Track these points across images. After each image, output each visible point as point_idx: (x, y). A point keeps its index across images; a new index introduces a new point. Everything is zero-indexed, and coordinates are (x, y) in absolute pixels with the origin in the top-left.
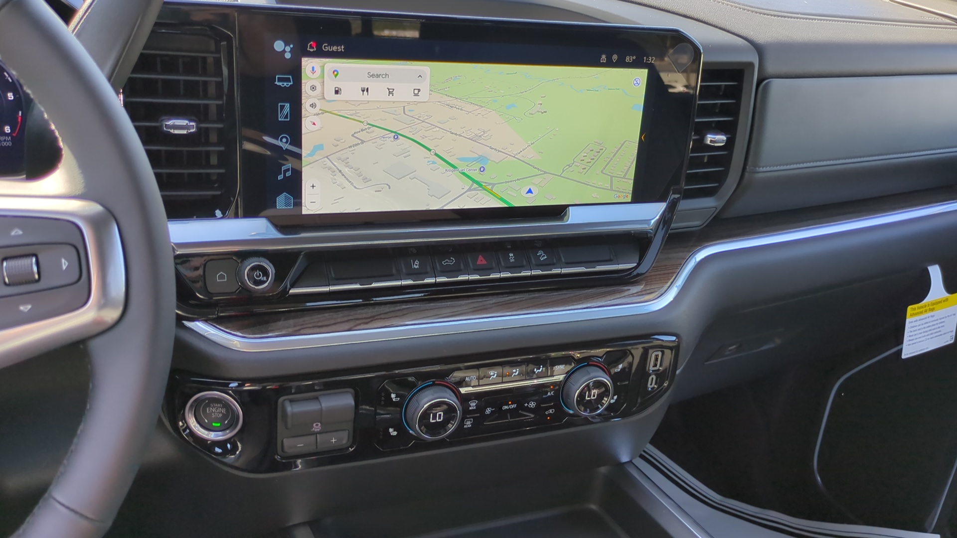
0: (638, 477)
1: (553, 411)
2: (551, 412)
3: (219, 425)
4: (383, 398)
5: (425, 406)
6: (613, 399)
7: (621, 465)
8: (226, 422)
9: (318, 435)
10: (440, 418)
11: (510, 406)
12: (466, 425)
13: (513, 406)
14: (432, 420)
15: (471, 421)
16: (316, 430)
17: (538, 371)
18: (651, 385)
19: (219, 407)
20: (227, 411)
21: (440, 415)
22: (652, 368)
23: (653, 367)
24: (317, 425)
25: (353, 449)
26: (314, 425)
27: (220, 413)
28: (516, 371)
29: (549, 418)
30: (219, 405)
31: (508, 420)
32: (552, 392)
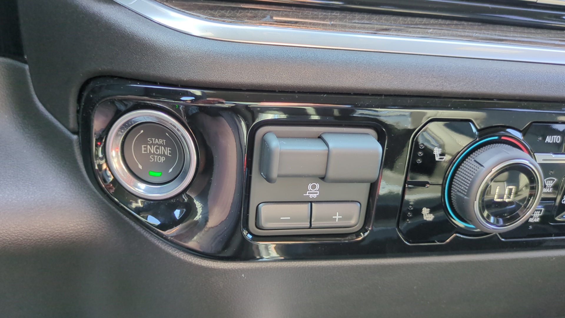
3: (159, 174)
8: (171, 170)
9: (313, 204)
12: (532, 217)
15: (541, 211)
16: (311, 196)
19: (161, 145)
20: (173, 152)
24: (314, 187)
25: (366, 234)
26: (310, 186)
27: (161, 155)
30: (161, 141)
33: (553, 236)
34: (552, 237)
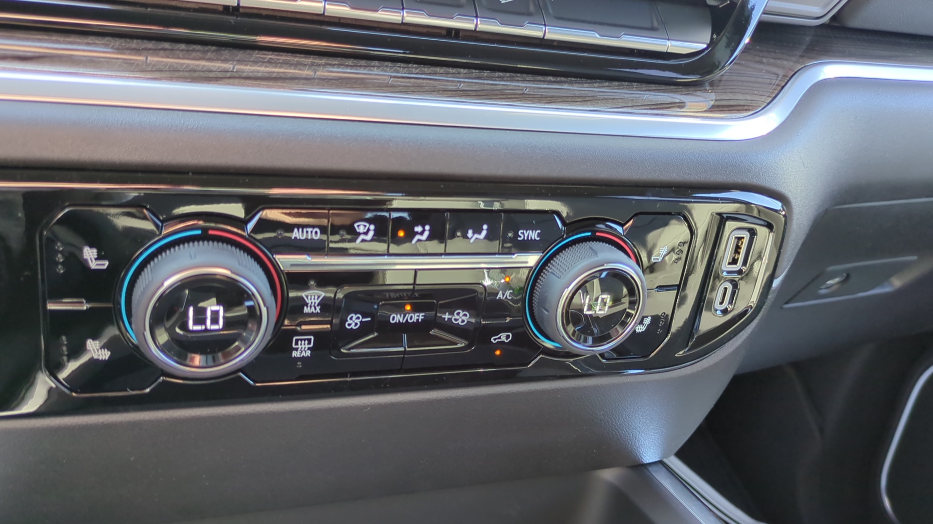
0: (672, 491)
1: (508, 337)
2: (503, 338)
4: (60, 258)
5: (167, 283)
6: (641, 323)
7: (639, 468)
10: (215, 321)
11: (408, 316)
12: (297, 349)
13: (415, 319)
14: (195, 323)
15: (309, 340)
17: (476, 236)
18: (721, 303)
21: (215, 314)
22: (726, 267)
23: (729, 264)
28: (424, 230)
29: (498, 353)
31: (402, 349)
32: (508, 293)
33: (349, 376)
34: (347, 377)
